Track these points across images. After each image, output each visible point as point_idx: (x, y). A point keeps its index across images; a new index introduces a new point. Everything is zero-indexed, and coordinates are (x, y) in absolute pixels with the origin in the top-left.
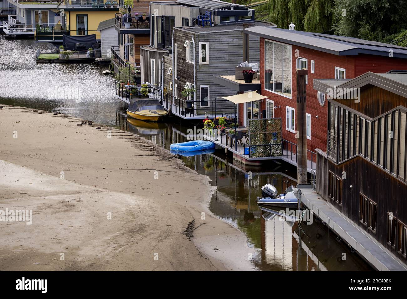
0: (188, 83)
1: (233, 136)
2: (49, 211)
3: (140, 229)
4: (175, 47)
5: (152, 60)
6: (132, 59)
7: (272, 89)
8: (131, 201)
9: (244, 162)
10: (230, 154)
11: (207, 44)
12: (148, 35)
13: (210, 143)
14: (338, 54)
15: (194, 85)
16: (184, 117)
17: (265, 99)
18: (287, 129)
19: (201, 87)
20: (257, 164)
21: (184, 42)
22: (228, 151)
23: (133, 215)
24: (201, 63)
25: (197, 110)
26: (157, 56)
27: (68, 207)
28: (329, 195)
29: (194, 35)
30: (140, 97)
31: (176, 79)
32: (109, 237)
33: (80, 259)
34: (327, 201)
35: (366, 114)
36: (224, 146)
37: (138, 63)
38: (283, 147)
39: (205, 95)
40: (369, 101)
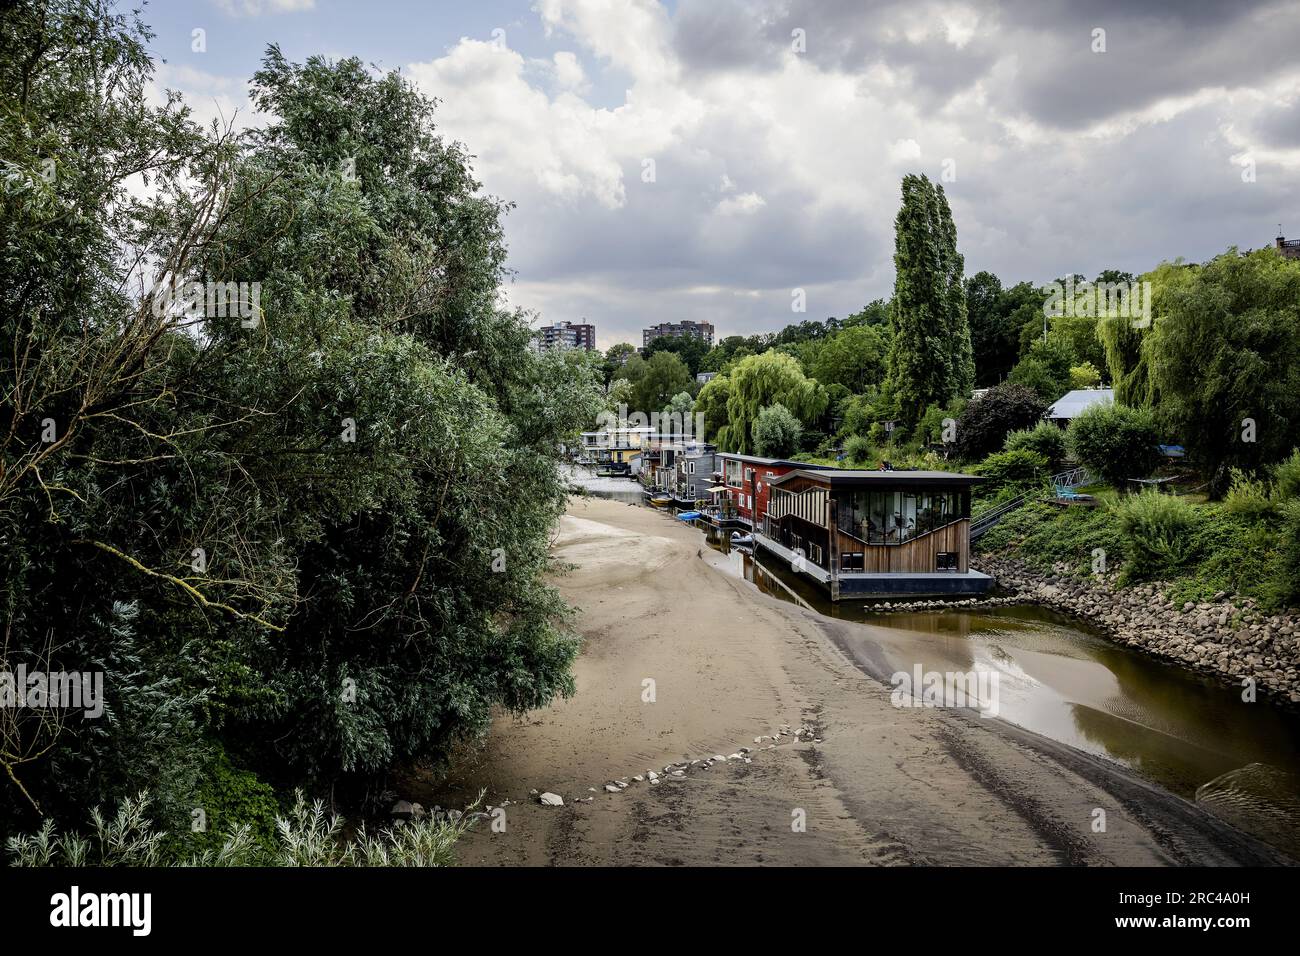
0: (683, 483)
1: (712, 509)
3: (675, 554)
4: (675, 466)
5: (662, 473)
6: (650, 473)
7: (730, 485)
8: (667, 540)
9: (718, 522)
10: (710, 519)
11: (694, 463)
12: (660, 461)
13: (699, 514)
14: (772, 465)
15: (687, 484)
16: (682, 501)
17: (726, 490)
18: (739, 505)
19: (690, 485)
20: (725, 523)
21: (680, 463)
22: (709, 517)
23: (670, 547)
24: (691, 473)
25: (688, 497)
26: (665, 471)
27: (635, 543)
29: (687, 458)
30: (658, 491)
31: (676, 482)
32: (660, 557)
36: (707, 515)
37: (653, 475)
38: (739, 514)
39: (692, 489)
40: (796, 485)
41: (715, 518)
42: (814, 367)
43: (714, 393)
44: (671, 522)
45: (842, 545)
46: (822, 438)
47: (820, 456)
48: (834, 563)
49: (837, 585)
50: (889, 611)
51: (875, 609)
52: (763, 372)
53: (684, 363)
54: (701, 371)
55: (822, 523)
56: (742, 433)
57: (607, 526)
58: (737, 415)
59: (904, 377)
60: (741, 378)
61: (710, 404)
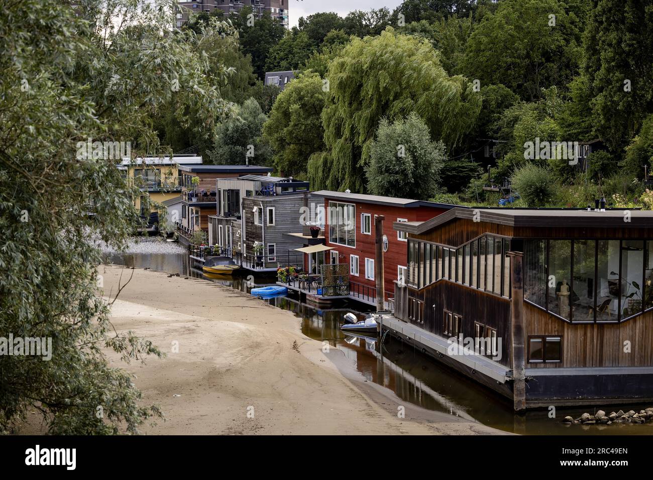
0: (256, 242)
1: (306, 280)
2: (176, 334)
3: (257, 345)
4: (243, 213)
5: (220, 226)
6: (196, 228)
7: (336, 242)
8: (242, 326)
9: (317, 301)
10: (304, 295)
11: (273, 209)
12: (215, 208)
13: (284, 288)
14: (404, 206)
15: (263, 243)
16: (255, 270)
17: (329, 250)
18: (351, 273)
19: (268, 244)
20: (329, 302)
21: (253, 208)
22: (301, 292)
23: (247, 335)
24: (268, 224)
25: (265, 263)
26: (224, 223)
27: (190, 331)
28: (409, 316)
29: (262, 201)
30: (213, 255)
31: (245, 240)
32: (234, 351)
33: (218, 366)
34: (406, 322)
35: (449, 244)
36: (297, 289)
37: (205, 230)
38: (350, 287)
39: (272, 251)
40: (453, 233)
41: (313, 294)
42: (460, 57)
43: (301, 98)
44: (242, 301)
45: (529, 324)
46: (473, 170)
47: (473, 198)
48: (519, 352)
49: (522, 385)
50: (604, 423)
51: (583, 421)
52: (377, 64)
53: (245, 53)
54: (270, 69)
55: (497, 290)
56: (346, 161)
57: (140, 306)
58: (338, 134)
59: (609, 70)
60: (344, 75)
61: (294, 117)
